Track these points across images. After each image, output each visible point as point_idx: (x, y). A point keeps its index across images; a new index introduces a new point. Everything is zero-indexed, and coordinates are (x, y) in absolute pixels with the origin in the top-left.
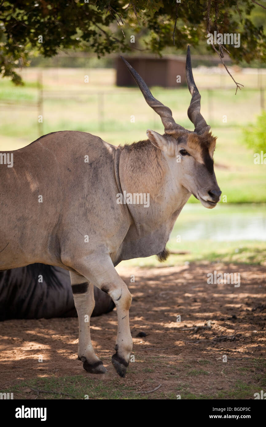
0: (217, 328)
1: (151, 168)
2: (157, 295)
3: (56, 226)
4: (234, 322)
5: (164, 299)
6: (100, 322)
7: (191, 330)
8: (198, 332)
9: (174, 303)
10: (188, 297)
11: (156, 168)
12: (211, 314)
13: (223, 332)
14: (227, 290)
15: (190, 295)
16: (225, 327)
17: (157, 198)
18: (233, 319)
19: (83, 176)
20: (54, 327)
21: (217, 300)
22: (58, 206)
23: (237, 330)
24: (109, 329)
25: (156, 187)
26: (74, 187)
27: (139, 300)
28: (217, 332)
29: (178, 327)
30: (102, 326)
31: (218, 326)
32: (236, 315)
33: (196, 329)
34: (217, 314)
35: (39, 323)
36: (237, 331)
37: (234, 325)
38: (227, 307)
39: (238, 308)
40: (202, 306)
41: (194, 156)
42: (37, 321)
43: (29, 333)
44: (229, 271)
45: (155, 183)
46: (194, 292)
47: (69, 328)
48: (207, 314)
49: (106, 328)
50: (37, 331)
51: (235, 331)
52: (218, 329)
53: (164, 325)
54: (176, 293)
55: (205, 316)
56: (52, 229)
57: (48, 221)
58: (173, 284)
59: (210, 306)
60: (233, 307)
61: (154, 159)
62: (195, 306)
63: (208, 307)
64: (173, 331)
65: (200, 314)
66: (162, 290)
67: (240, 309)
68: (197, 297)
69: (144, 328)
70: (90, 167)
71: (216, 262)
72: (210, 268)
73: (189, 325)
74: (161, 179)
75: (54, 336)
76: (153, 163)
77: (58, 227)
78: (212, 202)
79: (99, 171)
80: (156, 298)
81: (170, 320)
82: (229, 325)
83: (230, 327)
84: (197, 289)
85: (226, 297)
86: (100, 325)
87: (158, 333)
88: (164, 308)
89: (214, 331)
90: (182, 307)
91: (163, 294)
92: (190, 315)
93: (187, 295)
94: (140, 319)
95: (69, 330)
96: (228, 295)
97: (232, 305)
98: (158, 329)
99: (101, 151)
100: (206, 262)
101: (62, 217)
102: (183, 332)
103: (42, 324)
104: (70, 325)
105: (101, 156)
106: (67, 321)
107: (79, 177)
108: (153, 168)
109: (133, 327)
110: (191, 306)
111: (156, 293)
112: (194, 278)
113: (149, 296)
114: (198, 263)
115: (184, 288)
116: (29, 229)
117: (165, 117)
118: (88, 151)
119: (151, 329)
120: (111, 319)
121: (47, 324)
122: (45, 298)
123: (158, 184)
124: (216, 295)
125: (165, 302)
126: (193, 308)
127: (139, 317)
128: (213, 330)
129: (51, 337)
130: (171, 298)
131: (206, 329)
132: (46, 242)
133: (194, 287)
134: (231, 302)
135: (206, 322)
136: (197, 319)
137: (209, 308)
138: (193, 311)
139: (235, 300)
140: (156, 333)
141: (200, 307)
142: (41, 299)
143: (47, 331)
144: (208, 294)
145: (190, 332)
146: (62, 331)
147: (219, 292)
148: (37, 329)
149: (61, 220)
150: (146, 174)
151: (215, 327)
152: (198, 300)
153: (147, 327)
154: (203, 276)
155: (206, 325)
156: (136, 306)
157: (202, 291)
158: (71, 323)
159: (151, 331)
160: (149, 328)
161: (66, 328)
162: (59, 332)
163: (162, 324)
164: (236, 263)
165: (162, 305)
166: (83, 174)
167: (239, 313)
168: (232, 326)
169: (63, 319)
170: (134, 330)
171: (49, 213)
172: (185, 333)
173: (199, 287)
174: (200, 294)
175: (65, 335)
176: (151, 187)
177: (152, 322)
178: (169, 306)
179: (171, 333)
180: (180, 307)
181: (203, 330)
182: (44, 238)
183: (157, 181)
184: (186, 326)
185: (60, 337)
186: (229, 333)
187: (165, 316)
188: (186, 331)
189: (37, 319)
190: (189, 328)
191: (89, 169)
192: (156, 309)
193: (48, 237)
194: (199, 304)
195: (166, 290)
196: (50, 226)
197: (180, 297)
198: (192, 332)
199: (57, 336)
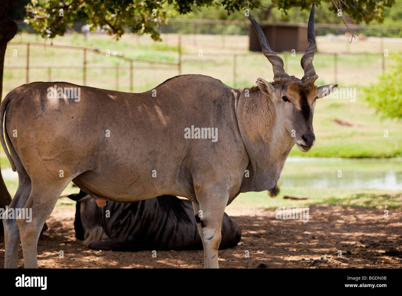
0: (332, 262)
1: (262, 111)
2: (278, 233)
3: (184, 159)
4: (348, 257)
5: (285, 236)
6: (225, 255)
7: (308, 263)
8: (315, 265)
9: (294, 239)
10: (307, 235)
11: (266, 111)
12: (327, 250)
13: (337, 265)
14: (344, 229)
15: (309, 233)
16: (340, 261)
17: (267, 138)
18: (347, 254)
19: (208, 113)
20: (183, 258)
21: (333, 237)
22: (187, 141)
23: (350, 263)
24: (232, 260)
25: (266, 129)
26: (201, 123)
27: (261, 236)
28: (332, 265)
29: (297, 260)
30: (227, 258)
31: (333, 260)
32: (351, 251)
33: (313, 262)
34: (333, 249)
35: (170, 254)
36: (350, 265)
37: (348, 259)
38: (342, 244)
39: (353, 245)
40: (319, 243)
41: (293, 103)
42: (167, 252)
43: (159, 262)
44: (347, 213)
45: (264, 125)
46: (313, 231)
47: (196, 259)
48: (324, 250)
49: (230, 260)
50: (167, 261)
51: (349, 265)
52: (334, 262)
53: (284, 258)
54: (296, 231)
55: (322, 251)
56: (181, 162)
57: (176, 155)
58: (294, 223)
59: (327, 242)
60: (349, 244)
61: (265, 103)
62: (313, 242)
63: (325, 243)
64: (291, 264)
65: (317, 250)
66: (283, 228)
67: (355, 246)
68: (315, 235)
69: (265, 260)
70: (214, 105)
71: (335, 205)
72: (330, 211)
73: (306, 259)
74: (270, 122)
75: (182, 265)
76: (264, 106)
77: (186, 160)
78: (306, 147)
79: (222, 108)
80: (278, 235)
81: (289, 254)
82: (344, 260)
83: (345, 261)
84: (317, 228)
85: (342, 235)
86: (224, 257)
87: (278, 264)
88: (284, 244)
89: (330, 264)
90: (301, 243)
91: (284, 232)
92: (308, 250)
93: (306, 232)
94: (262, 253)
95: (196, 260)
96: (344, 234)
97: (347, 243)
98: (278, 262)
99: (223, 90)
100: (325, 205)
101: (191, 150)
102: (301, 264)
103: (172, 255)
104: (197, 256)
105: (223, 95)
106: (194, 253)
107: (205, 114)
108: (264, 111)
109: (255, 259)
110: (309, 242)
111: (277, 231)
112: (314, 218)
113: (270, 233)
114: (318, 206)
115: (304, 227)
116: (159, 162)
117: (275, 65)
118: (211, 90)
119: (272, 261)
120: (235, 252)
121: (177, 255)
122: (175, 231)
123: (268, 126)
124: (333, 234)
125: (286, 238)
126: (311, 244)
127: (261, 251)
128: (328, 263)
129: (179, 266)
130: (292, 235)
131: (322, 263)
132: (175, 174)
133: (313, 226)
134: (346, 240)
135: (322, 256)
136: (314, 253)
137: (325, 245)
138: (311, 247)
139: (350, 238)
140: (276, 265)
141: (317, 243)
142: (171, 233)
143: (176, 261)
144: (326, 232)
145: (307, 265)
146: (190, 261)
147: (337, 231)
148: (167, 259)
149: (190, 153)
150: (257, 115)
151: (330, 261)
152: (316, 238)
153: (268, 259)
154: (322, 217)
155: (322, 258)
156: (259, 241)
157: (321, 230)
158: (199, 255)
159: (271, 263)
160: (270, 260)
161: (194, 259)
162: (187, 262)
163: (282, 257)
164: (353, 207)
165: (283, 241)
166: (208, 110)
167: (354, 249)
168: (346, 260)
169: (191, 251)
170: (256, 262)
171: (178, 148)
172: (303, 265)
173: (318, 226)
174: (318, 232)
175: (192, 265)
176: (261, 129)
177: (273, 255)
178: (289, 242)
179: (289, 265)
180: (299, 243)
181: (319, 263)
182: (173, 170)
183: (267, 123)
184: (303, 260)
185: (187, 267)
186: (343, 266)
187: (285, 251)
188: (303, 264)
189: (167, 250)
190: (306, 261)
191: (214, 106)
192: (277, 244)
193: (177, 169)
194: (317, 240)
195: (287, 228)
196: (179, 159)
197: (299, 234)
198: (309, 265)
199: (185, 265)
